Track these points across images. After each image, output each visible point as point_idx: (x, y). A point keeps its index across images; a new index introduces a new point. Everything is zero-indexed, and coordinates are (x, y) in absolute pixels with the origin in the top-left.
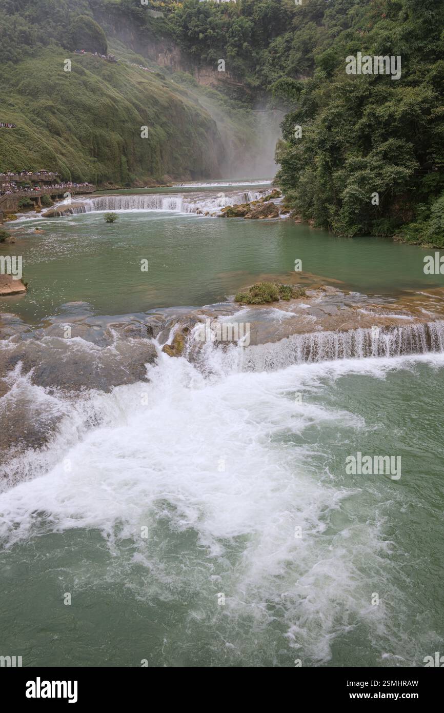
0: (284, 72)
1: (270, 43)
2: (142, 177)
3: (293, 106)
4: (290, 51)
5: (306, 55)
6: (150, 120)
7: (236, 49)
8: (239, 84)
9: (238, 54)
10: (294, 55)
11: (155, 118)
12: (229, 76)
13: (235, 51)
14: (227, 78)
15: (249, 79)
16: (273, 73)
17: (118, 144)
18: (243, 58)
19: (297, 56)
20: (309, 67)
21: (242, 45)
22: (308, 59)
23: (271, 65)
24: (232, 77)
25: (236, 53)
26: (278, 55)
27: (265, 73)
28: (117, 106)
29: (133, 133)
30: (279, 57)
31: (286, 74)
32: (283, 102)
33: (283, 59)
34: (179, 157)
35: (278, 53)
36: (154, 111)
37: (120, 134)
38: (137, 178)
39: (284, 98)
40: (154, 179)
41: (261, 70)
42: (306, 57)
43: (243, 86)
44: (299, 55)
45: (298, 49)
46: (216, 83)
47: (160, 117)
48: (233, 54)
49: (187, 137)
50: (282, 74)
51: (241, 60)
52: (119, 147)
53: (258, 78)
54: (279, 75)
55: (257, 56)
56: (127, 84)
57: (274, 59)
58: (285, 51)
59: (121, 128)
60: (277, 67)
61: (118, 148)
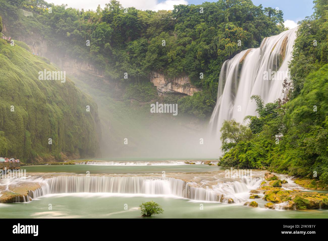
0: (141, 69)
1: (127, 45)
2: (42, 153)
3: (148, 97)
4: (147, 53)
5: (160, 57)
6: (49, 97)
7: (99, 47)
8: (100, 76)
9: (100, 52)
10: (151, 56)
11: (52, 96)
12: (91, 69)
13: (98, 49)
14: (89, 70)
15: (109, 72)
16: (131, 69)
17: (24, 119)
18: (104, 55)
19: (153, 57)
20: (163, 66)
21: (103, 44)
22: (162, 60)
23: (129, 63)
24: (93, 69)
25: (99, 51)
26: (135, 55)
27: (124, 69)
28: (23, 81)
29: (36, 109)
30: (136, 57)
31: (142, 71)
32: (140, 93)
33: (139, 58)
34: (71, 134)
35: (134, 54)
36: (51, 90)
37: (24, 109)
38: (38, 155)
39: (140, 89)
40: (52, 156)
41: (121, 66)
42: (161, 58)
43: (103, 78)
44: (155, 56)
45: (153, 52)
46: (78, 74)
47: (56, 95)
48: (96, 51)
49: (77, 116)
50: (139, 70)
51: (102, 56)
52: (24, 121)
53: (117, 72)
54: (136, 71)
55: (117, 55)
56: (27, 63)
57: (131, 58)
58: (141, 53)
59: (26, 103)
60: (134, 64)
61: (23, 123)
